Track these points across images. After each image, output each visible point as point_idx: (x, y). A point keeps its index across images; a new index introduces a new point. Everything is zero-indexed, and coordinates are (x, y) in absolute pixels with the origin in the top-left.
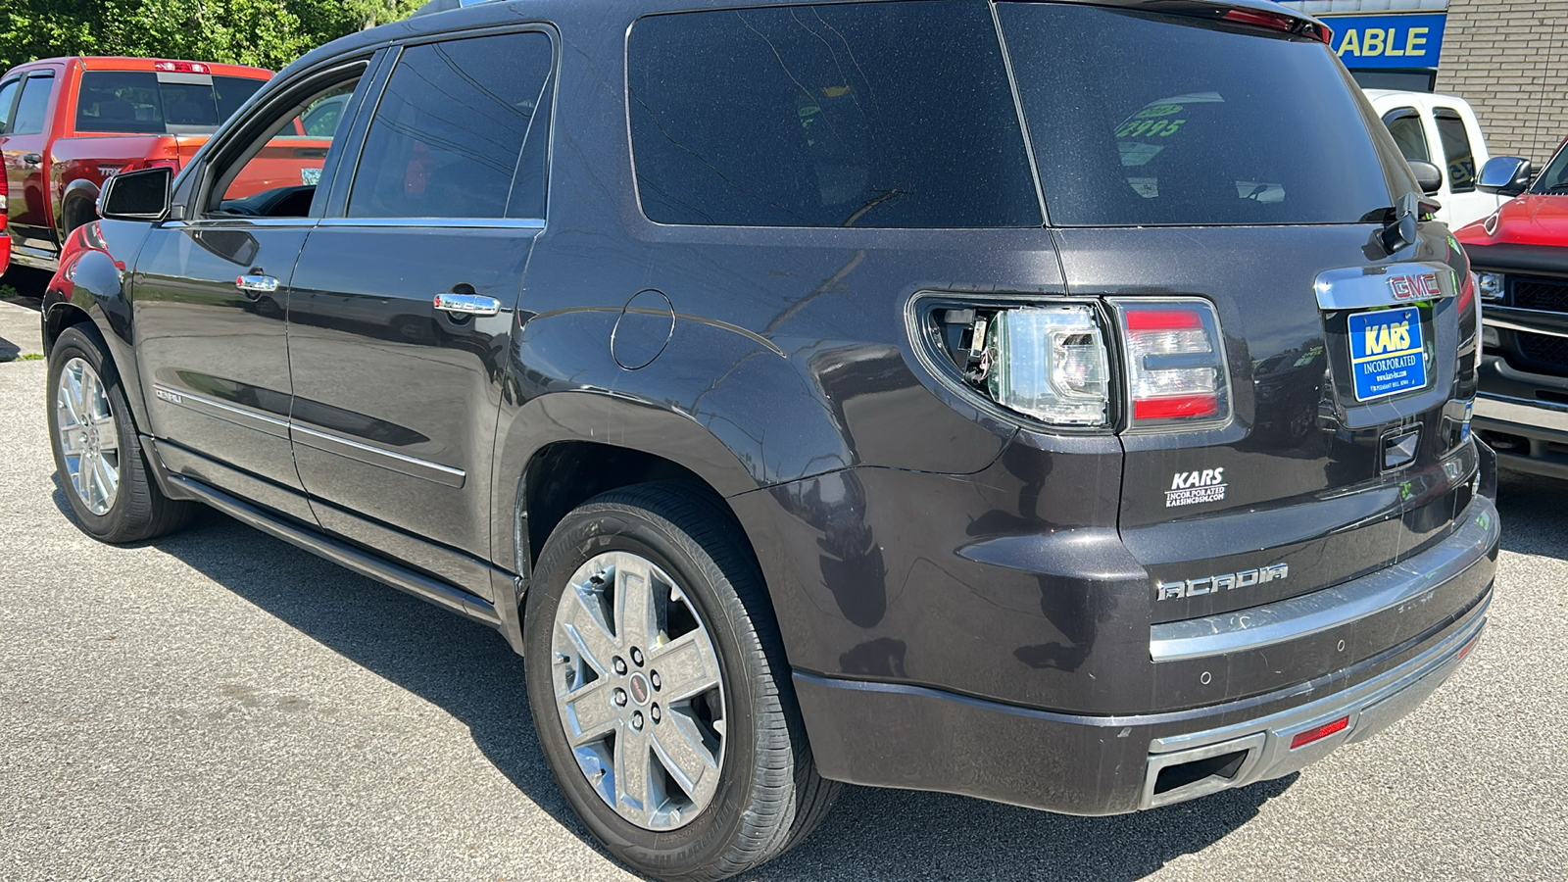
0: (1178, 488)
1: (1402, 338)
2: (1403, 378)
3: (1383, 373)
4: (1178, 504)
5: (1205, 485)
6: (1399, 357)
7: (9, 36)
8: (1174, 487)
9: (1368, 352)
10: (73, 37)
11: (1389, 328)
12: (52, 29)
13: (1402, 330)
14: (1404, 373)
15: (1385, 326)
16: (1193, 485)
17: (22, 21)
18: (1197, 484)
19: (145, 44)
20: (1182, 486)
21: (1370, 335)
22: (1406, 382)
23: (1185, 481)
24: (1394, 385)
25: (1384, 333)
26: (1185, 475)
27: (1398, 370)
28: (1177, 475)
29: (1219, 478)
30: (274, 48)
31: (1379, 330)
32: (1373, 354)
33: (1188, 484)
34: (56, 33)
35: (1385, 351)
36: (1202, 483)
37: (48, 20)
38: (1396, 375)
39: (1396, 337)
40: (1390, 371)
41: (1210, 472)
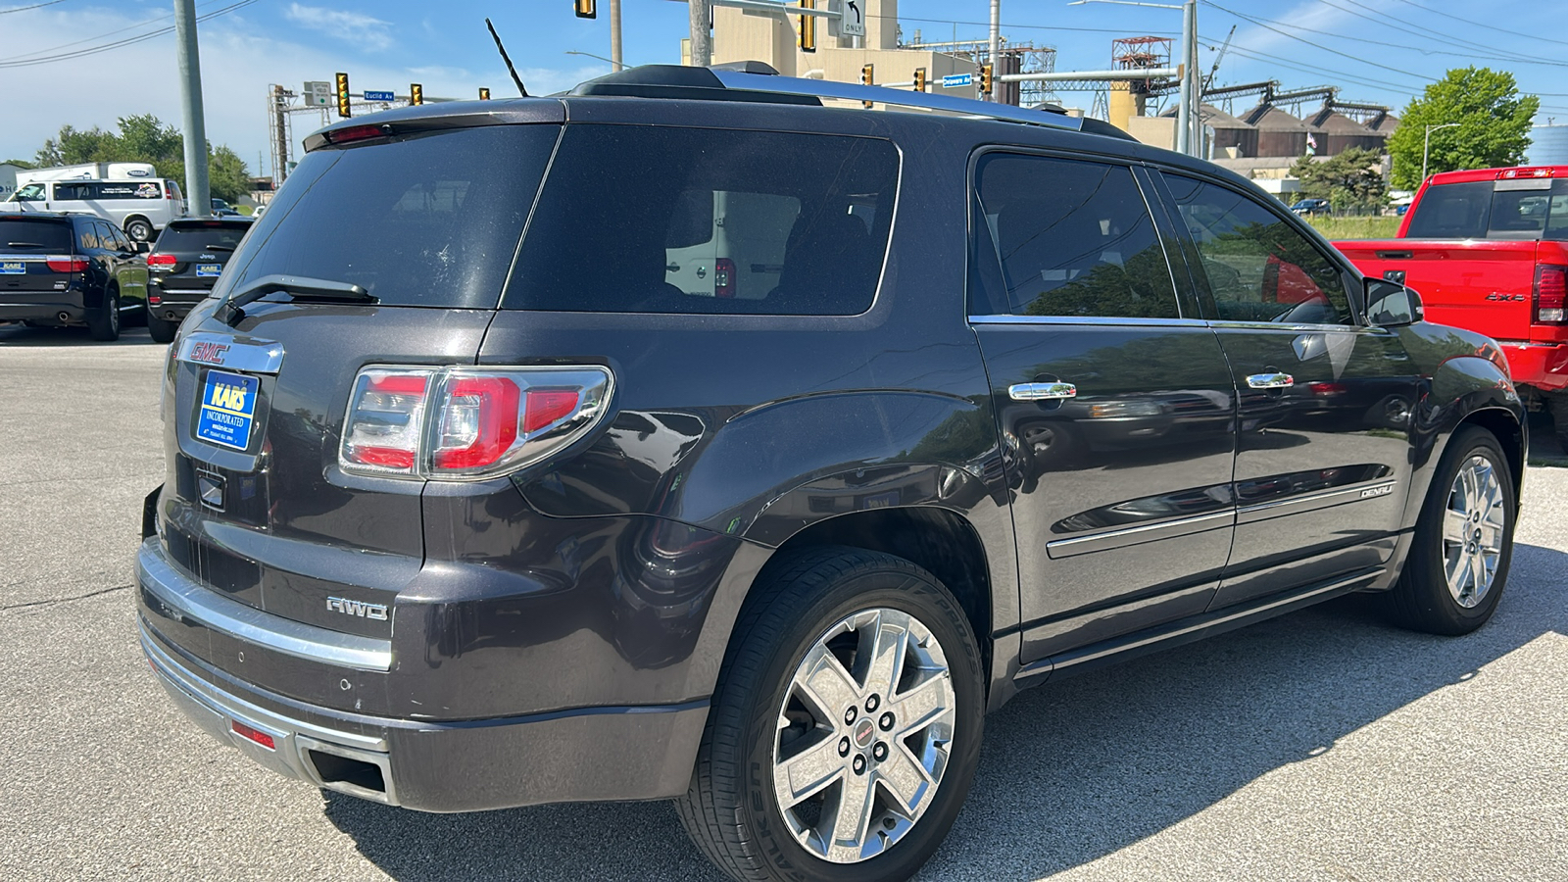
1: (238, 401)
2: (230, 434)
3: (217, 423)
6: (232, 416)
9: (213, 403)
11: (231, 389)
13: (241, 394)
14: (231, 431)
15: (229, 386)
21: (218, 390)
22: (230, 438)
24: (223, 437)
25: (227, 391)
27: (229, 426)
31: (225, 388)
32: (215, 406)
35: (223, 407)
38: (225, 429)
39: (234, 398)
40: (222, 424)
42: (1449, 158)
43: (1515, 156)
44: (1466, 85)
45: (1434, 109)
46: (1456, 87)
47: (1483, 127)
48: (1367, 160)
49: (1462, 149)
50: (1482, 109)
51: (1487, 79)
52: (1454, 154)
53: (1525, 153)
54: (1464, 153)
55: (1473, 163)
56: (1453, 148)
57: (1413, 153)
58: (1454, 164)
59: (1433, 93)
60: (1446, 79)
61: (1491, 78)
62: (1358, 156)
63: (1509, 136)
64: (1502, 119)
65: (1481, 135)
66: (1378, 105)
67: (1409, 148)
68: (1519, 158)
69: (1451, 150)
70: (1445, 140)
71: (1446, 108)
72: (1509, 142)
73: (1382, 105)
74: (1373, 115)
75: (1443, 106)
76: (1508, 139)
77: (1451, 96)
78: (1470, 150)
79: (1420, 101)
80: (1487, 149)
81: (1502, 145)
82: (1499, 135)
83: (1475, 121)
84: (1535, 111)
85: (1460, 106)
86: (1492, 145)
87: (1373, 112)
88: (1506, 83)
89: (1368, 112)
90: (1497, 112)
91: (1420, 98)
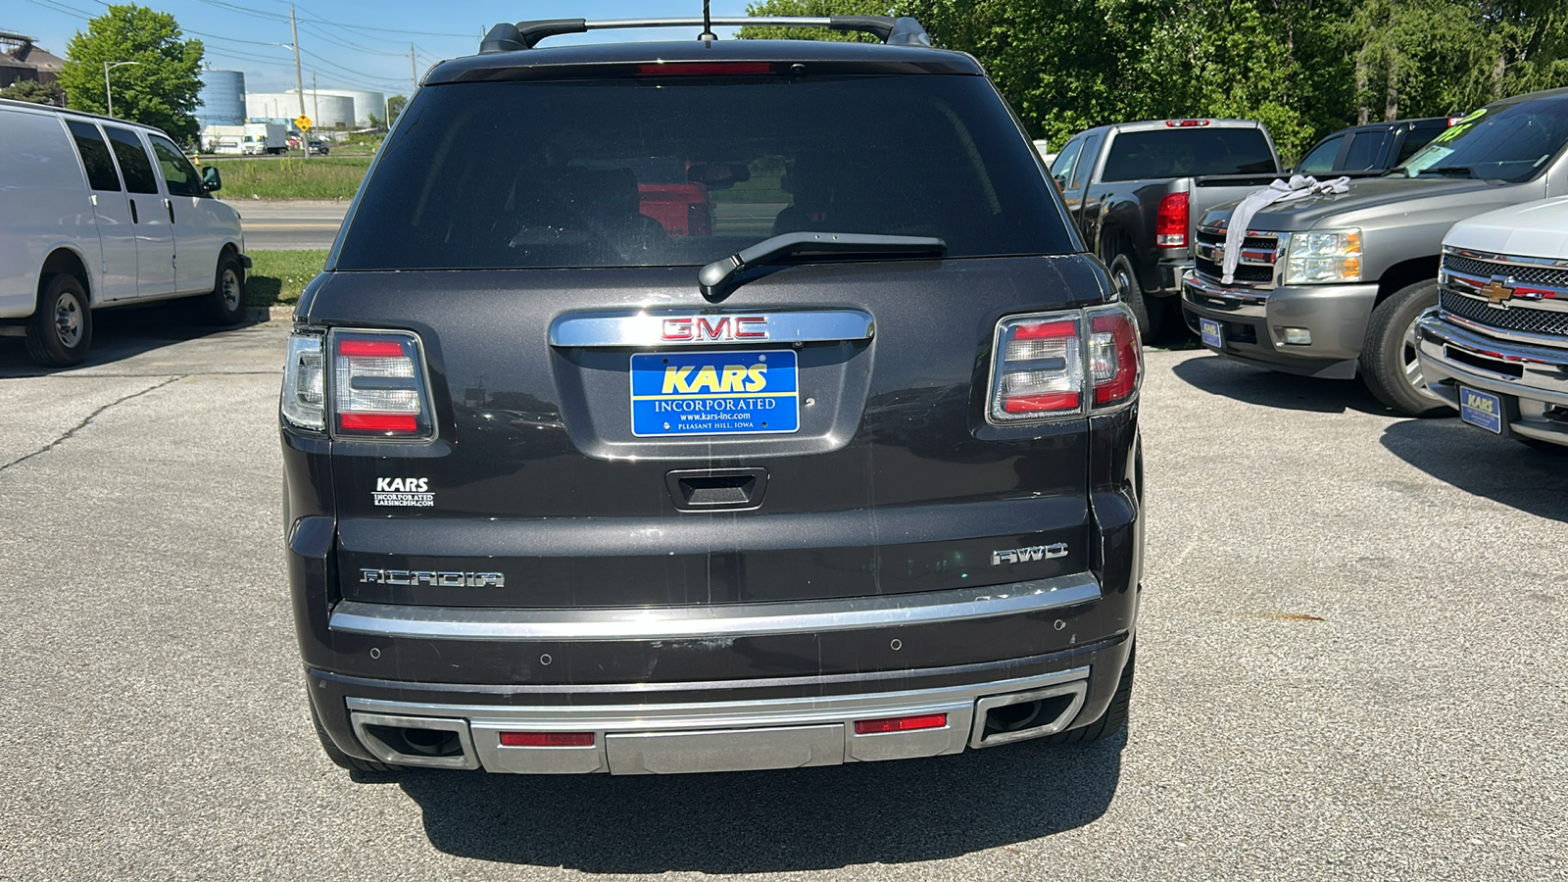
0: (383, 491)
1: (748, 381)
4: (386, 504)
5: (411, 491)
7: (1038, 92)
8: (379, 488)
10: (1087, 88)
12: (1071, 83)
16: (397, 490)
17: (1048, 78)
18: (402, 489)
19: (1147, 87)
20: (386, 488)
23: (390, 484)
26: (388, 480)
28: (380, 480)
29: (425, 488)
30: (1263, 78)
33: (393, 488)
34: (1073, 86)
36: (408, 489)
37: (1069, 75)
39: (734, 379)
41: (415, 481)
42: (127, 97)
43: (191, 98)
44: (130, 22)
45: (103, 44)
46: (121, 24)
47: (155, 66)
48: (45, 95)
49: (139, 88)
50: (151, 48)
51: (151, 18)
52: (132, 93)
53: (200, 95)
54: (142, 92)
55: (153, 103)
56: (129, 87)
57: (89, 89)
58: (133, 102)
59: (99, 27)
60: (110, 15)
61: (154, 19)
62: (33, 89)
63: (182, 77)
64: (173, 60)
65: (154, 74)
66: (20, 34)
67: (83, 84)
68: (194, 100)
69: (128, 89)
70: (120, 78)
71: (115, 44)
72: (184, 83)
73: (26, 35)
74: (17, 46)
75: (111, 42)
76: (182, 81)
77: (118, 33)
78: (148, 90)
79: (86, 36)
80: (163, 89)
81: (177, 87)
82: (172, 76)
83: (147, 60)
84: (202, 54)
85: (129, 44)
86: (168, 86)
87: (16, 41)
88: (167, 24)
89: (10, 41)
90: (166, 53)
91: (86, 30)
